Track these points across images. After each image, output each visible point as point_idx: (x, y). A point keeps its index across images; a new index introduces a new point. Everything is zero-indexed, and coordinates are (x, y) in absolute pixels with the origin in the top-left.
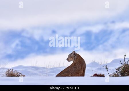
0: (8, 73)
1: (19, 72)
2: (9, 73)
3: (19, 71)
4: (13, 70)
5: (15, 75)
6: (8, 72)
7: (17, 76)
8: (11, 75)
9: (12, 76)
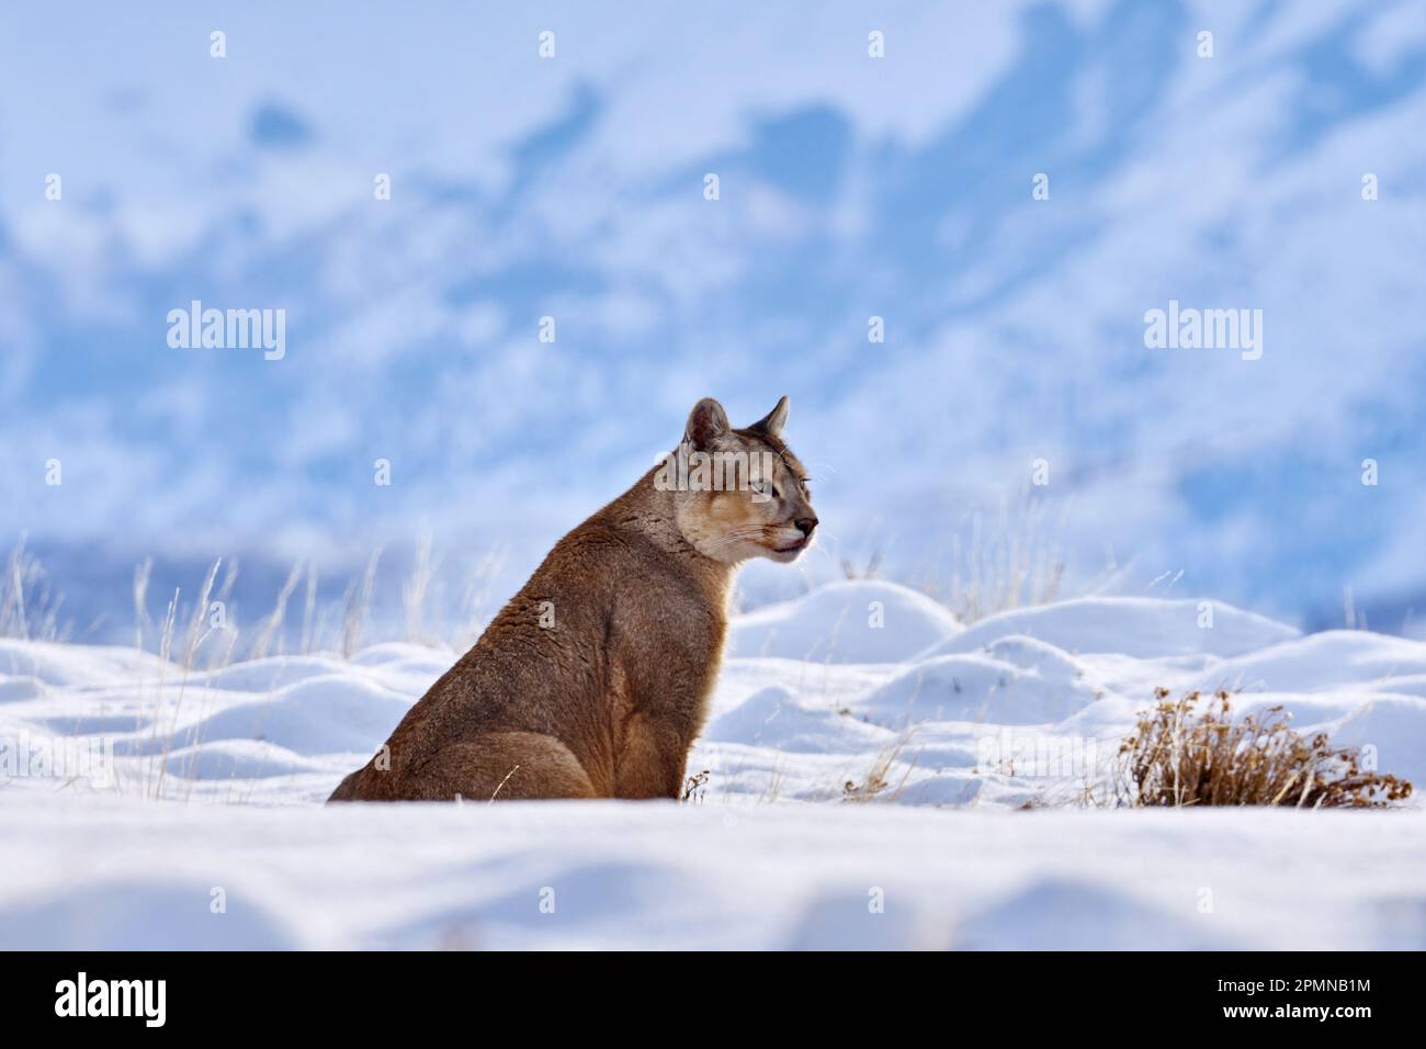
0: (1161, 755)
1: (1319, 741)
2: (1176, 743)
3: (1318, 715)
4: (1241, 704)
5: (1259, 779)
6: (1164, 739)
7: (1290, 801)
8: (1206, 776)
9: (1223, 801)
